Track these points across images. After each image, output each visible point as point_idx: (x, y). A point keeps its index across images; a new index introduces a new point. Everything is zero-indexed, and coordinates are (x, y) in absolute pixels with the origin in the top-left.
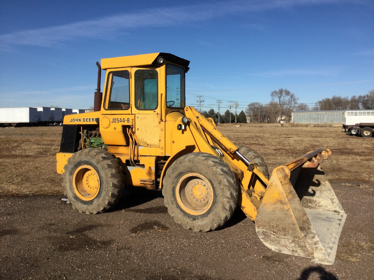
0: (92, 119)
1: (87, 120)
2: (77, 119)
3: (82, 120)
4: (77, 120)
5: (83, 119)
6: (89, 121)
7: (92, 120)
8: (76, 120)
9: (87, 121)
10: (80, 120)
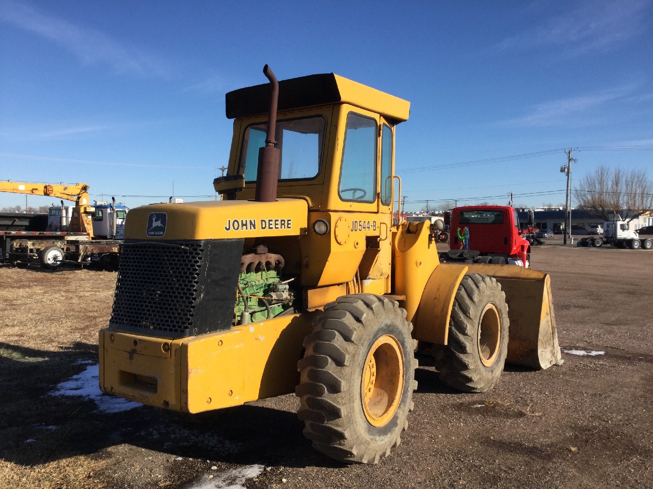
0: (282, 221)
1: (269, 224)
2: (244, 223)
3: (258, 225)
4: (246, 225)
5: (262, 221)
6: (276, 228)
7: (282, 224)
8: (243, 225)
9: (271, 226)
10: (253, 225)
